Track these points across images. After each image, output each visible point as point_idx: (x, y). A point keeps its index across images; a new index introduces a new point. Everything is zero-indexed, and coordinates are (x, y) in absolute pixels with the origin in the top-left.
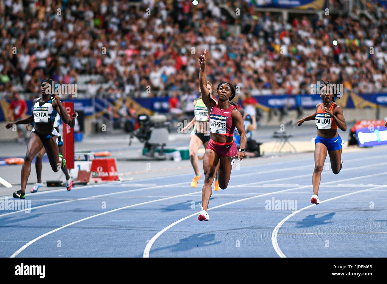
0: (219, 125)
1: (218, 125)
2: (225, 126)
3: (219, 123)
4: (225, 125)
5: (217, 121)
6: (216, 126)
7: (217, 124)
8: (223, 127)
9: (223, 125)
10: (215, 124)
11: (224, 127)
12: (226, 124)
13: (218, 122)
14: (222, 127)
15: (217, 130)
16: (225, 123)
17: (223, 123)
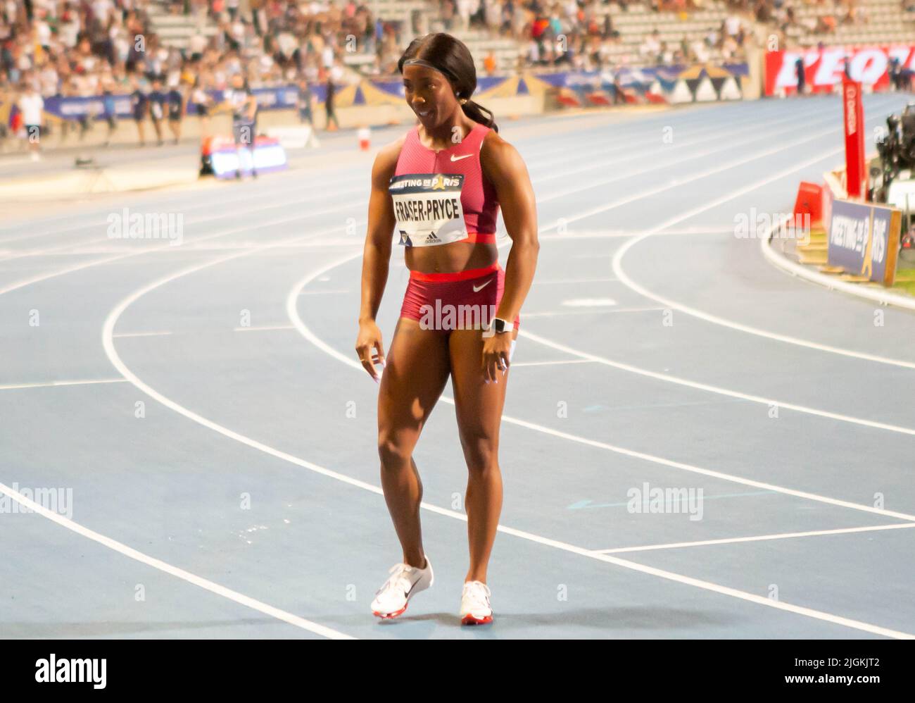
0: (436, 210)
1: (429, 210)
2: (457, 212)
3: (435, 202)
4: (455, 208)
5: (425, 197)
6: (426, 217)
8: (449, 216)
9: (450, 208)
10: (421, 211)
11: (456, 216)
12: (459, 204)
13: (429, 202)
14: (446, 217)
15: (429, 232)
16: (454, 201)
17: (447, 201)
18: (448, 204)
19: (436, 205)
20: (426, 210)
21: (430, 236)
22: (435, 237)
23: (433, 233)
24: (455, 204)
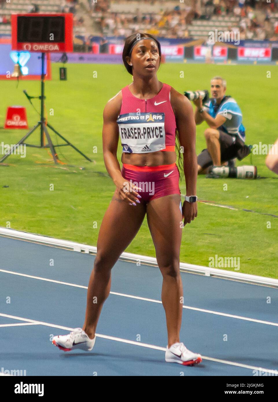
0: (149, 133)
1: (145, 133)
2: (162, 134)
3: (148, 128)
4: (161, 132)
5: (141, 126)
6: (142, 137)
7: (142, 132)
8: (157, 137)
9: (158, 132)
10: (139, 133)
11: (161, 136)
12: (163, 130)
13: (144, 128)
14: (155, 137)
15: (145, 146)
16: (160, 128)
17: (156, 128)
18: (157, 130)
19: (149, 130)
20: (143, 133)
21: (145, 147)
22: (148, 148)
23: (146, 146)
24: (161, 130)
